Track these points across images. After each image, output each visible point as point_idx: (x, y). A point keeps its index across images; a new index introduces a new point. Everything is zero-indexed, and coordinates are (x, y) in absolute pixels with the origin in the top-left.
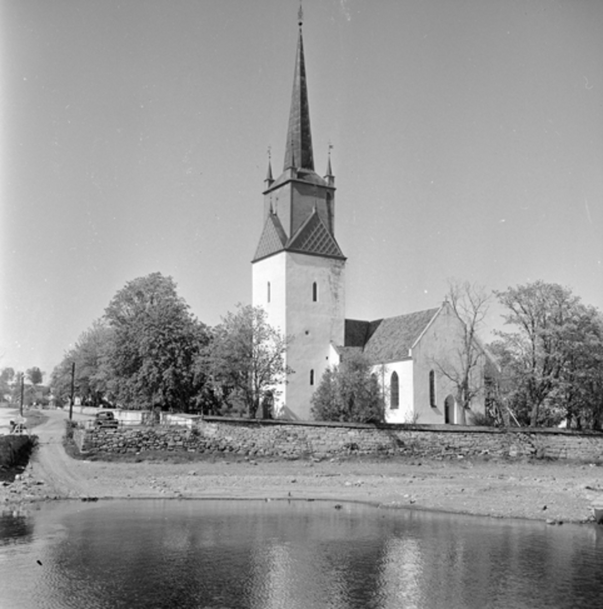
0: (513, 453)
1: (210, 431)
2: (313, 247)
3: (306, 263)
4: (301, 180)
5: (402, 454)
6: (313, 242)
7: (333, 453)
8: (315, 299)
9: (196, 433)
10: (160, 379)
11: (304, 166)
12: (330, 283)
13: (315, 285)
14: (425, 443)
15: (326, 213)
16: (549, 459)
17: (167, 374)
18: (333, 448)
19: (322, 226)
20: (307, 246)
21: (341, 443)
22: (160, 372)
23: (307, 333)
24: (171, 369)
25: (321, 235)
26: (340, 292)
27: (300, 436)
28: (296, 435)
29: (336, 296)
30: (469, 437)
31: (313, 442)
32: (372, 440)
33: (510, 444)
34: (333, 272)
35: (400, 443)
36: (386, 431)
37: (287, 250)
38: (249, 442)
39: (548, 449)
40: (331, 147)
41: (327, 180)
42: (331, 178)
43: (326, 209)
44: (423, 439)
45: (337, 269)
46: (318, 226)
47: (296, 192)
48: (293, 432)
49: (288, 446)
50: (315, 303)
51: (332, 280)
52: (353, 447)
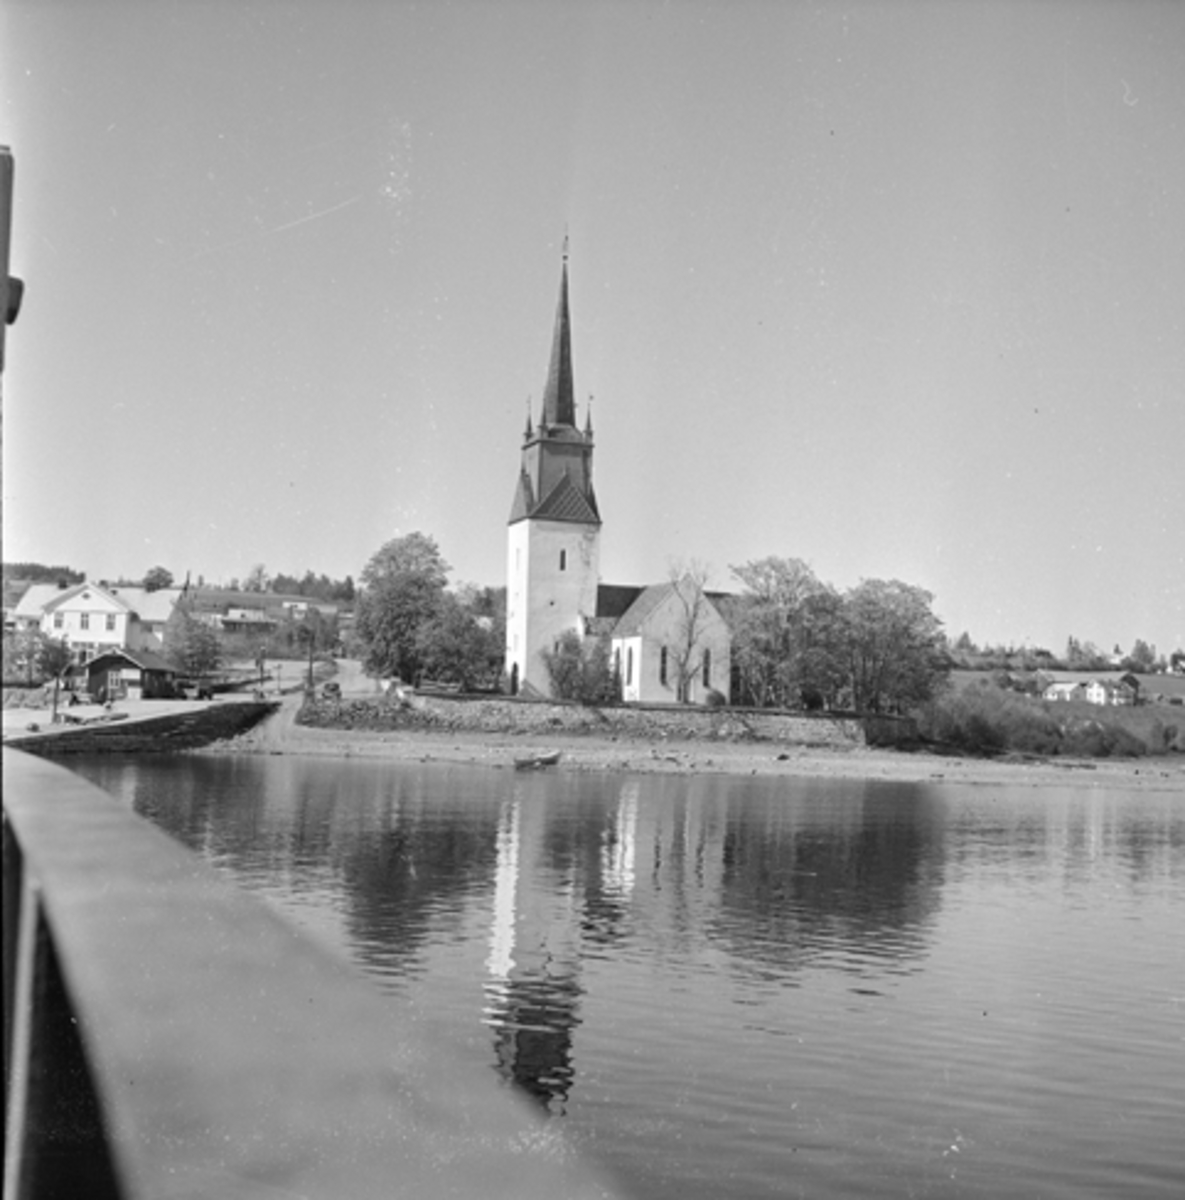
0: (722, 732)
1: (420, 704)
2: (561, 512)
3: (554, 530)
4: (552, 439)
5: (603, 730)
6: (562, 507)
7: (533, 727)
8: (563, 567)
9: (406, 705)
10: (387, 654)
11: (560, 420)
12: (582, 550)
13: (563, 554)
14: (630, 720)
15: (581, 474)
16: (764, 739)
17: (393, 648)
18: (536, 722)
19: (573, 489)
20: (554, 511)
21: (544, 718)
22: (388, 645)
23: (552, 604)
24: (397, 643)
25: (572, 499)
26: (592, 559)
27: (505, 711)
28: (500, 710)
29: (588, 563)
30: (678, 716)
31: (518, 717)
32: (576, 716)
33: (722, 722)
34: (585, 537)
35: (604, 719)
36: (591, 707)
37: (533, 517)
38: (457, 715)
39: (767, 729)
40: (591, 398)
41: (584, 435)
42: (589, 433)
43: (581, 468)
44: (630, 717)
45: (590, 535)
46: (569, 489)
47: (545, 452)
48: (498, 707)
49: (492, 720)
50: (563, 572)
51: (584, 546)
52: (556, 721)
